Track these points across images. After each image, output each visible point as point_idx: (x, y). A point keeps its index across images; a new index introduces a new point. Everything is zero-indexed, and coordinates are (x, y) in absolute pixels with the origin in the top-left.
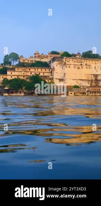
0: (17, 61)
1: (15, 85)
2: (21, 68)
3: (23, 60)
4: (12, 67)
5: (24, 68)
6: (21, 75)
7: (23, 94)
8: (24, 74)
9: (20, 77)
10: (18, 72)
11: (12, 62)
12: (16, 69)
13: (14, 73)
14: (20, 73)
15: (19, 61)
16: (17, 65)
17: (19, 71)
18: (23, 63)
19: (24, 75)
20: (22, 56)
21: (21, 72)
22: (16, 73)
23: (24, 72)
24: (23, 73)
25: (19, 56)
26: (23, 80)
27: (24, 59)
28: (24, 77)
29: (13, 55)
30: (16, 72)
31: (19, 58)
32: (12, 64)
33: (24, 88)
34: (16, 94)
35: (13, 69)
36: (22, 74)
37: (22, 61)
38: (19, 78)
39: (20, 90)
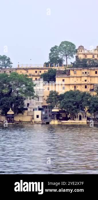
0: (72, 56)
1: (70, 104)
2: (81, 70)
3: (84, 54)
4: (64, 69)
5: (86, 70)
6: (81, 85)
7: (84, 121)
8: (86, 81)
9: (79, 88)
10: (75, 79)
11: (64, 58)
12: (72, 73)
13: (67, 81)
14: (79, 79)
15: (77, 57)
16: (73, 64)
17: (77, 77)
18: (85, 60)
19: (86, 83)
20: (81, 47)
21: (81, 77)
22: (72, 81)
23: (86, 78)
24: (83, 79)
25: (77, 48)
26: (85, 93)
27: (86, 52)
28: (86, 87)
29: (65, 45)
30: (71, 79)
31: (76, 51)
32: (64, 63)
33: (87, 109)
34: (73, 121)
35: (66, 73)
36: (82, 81)
37: (81, 57)
38: (78, 90)
39: (80, 114)
